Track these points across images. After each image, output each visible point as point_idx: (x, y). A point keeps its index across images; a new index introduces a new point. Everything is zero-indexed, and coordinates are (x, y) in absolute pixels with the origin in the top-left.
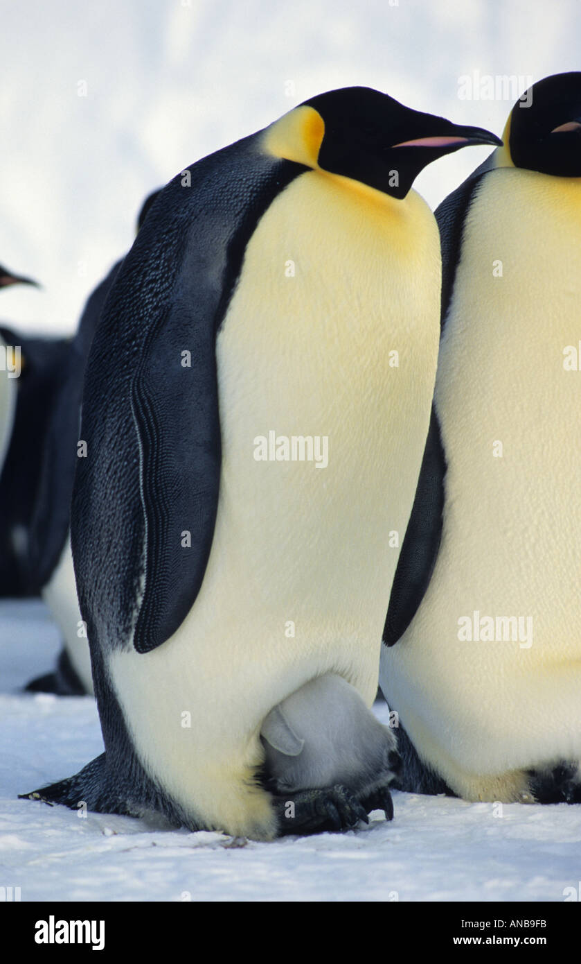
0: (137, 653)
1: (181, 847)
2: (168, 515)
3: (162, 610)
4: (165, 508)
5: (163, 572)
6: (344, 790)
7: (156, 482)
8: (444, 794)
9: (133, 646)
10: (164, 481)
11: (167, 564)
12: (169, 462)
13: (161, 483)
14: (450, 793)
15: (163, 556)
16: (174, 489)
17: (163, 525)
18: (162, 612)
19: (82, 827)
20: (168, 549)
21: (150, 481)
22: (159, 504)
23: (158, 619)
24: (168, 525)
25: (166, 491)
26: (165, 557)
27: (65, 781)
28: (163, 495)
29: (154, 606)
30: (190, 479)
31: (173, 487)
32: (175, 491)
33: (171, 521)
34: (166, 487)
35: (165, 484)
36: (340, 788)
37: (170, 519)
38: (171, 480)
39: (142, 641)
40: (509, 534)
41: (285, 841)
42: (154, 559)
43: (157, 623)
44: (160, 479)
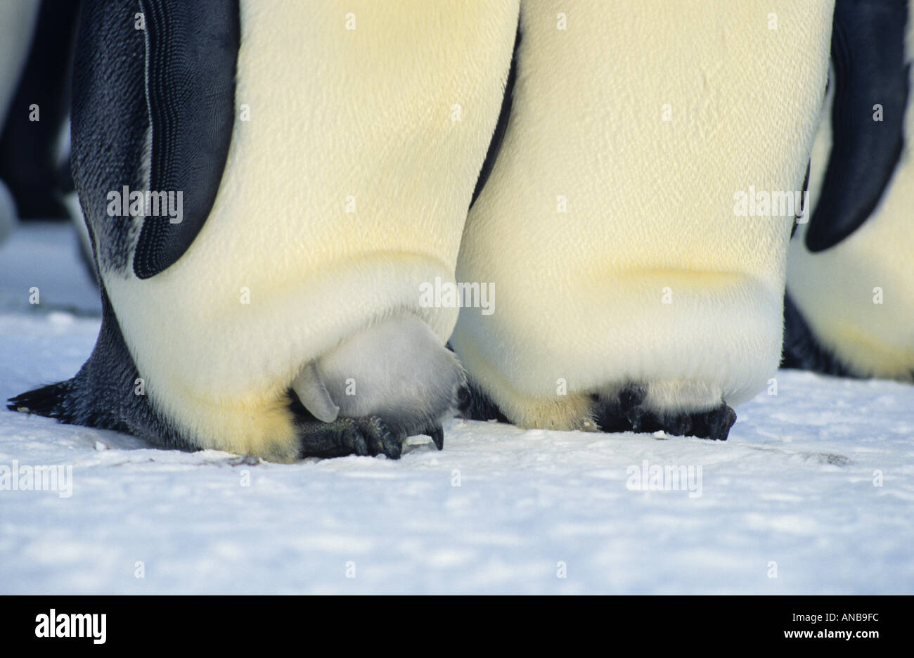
0: (137, 278)
1: (181, 463)
2: (177, 120)
3: (168, 229)
4: (174, 110)
5: (169, 186)
6: (382, 423)
7: (164, 80)
8: (496, 420)
9: (133, 270)
10: (174, 79)
11: (175, 176)
12: (178, 56)
13: (169, 81)
14: (503, 419)
15: (170, 167)
16: (184, 89)
17: (171, 131)
18: (166, 231)
19: (72, 442)
20: (176, 159)
21: (157, 78)
22: (167, 106)
23: (162, 240)
24: (176, 131)
25: (175, 91)
26: (171, 168)
27: (61, 383)
28: (171, 97)
29: (157, 225)
30: (203, 78)
31: (183, 87)
32: (186, 91)
33: (181, 126)
34: (175, 87)
35: (174, 83)
36: (377, 421)
37: (179, 124)
38: (181, 78)
39: (143, 264)
40: (588, 119)
41: (306, 463)
42: (159, 170)
43: (161, 245)
44: (169, 77)
